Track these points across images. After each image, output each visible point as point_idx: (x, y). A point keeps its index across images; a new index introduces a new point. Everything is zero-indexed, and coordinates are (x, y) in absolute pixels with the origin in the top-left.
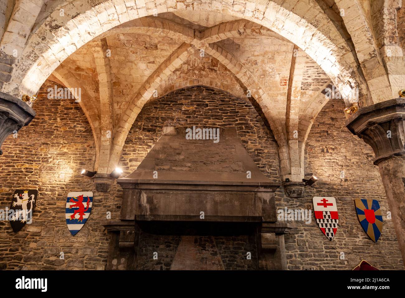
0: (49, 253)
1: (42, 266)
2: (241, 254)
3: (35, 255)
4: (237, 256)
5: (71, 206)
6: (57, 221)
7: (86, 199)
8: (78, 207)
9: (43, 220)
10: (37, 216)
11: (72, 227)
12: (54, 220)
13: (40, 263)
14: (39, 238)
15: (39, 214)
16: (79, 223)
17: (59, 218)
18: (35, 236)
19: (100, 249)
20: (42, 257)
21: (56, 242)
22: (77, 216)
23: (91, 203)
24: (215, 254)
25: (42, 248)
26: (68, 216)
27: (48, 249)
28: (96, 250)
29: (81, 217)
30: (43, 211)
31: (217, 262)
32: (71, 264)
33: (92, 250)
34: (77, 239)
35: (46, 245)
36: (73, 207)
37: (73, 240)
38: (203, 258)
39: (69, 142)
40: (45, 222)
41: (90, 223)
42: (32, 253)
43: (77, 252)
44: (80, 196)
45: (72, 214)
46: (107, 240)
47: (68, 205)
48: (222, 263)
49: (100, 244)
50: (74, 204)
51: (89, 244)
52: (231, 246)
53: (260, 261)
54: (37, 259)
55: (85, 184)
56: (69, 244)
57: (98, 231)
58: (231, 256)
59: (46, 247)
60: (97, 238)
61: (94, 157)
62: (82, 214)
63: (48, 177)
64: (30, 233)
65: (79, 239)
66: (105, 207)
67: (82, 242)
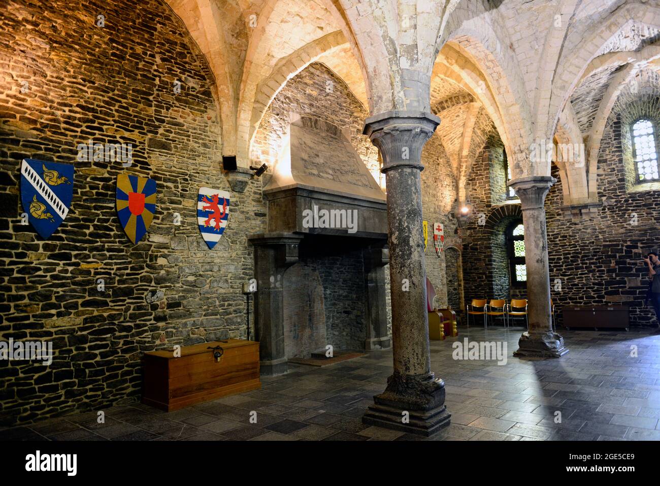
0: (187, 271)
1: (180, 289)
2: (336, 269)
3: (168, 275)
4: (332, 271)
5: (204, 208)
6: (187, 228)
7: (222, 201)
8: (213, 211)
9: (168, 226)
10: (159, 219)
11: (208, 237)
12: (183, 227)
13: (177, 285)
14: (169, 252)
15: (161, 216)
16: (216, 233)
17: (191, 224)
18: (162, 248)
19: (243, 265)
20: (179, 277)
21: (192, 256)
22: (213, 223)
23: (228, 208)
24: (314, 270)
25: (176, 265)
26: (202, 221)
27: (185, 266)
28: (239, 266)
29: (217, 225)
30: (165, 212)
31: (316, 278)
32: (215, 284)
33: (236, 268)
34: (216, 253)
35: (181, 261)
36: (207, 210)
37: (212, 254)
38: (305, 274)
39: (182, 105)
40: (172, 229)
41: (229, 234)
42: (163, 272)
43: (219, 270)
44: (215, 195)
45: (207, 219)
46: (249, 254)
47: (201, 205)
48: (319, 278)
49: (243, 259)
50: (208, 205)
51: (231, 260)
52: (326, 261)
53: (369, 274)
54: (173, 280)
55: (214, 177)
56: (209, 260)
57: (238, 243)
58: (326, 272)
59: (181, 264)
60: (239, 252)
61: (220, 139)
62: (218, 221)
63: (161, 159)
64: (154, 244)
65: (220, 254)
66: (243, 212)
67: (223, 257)
